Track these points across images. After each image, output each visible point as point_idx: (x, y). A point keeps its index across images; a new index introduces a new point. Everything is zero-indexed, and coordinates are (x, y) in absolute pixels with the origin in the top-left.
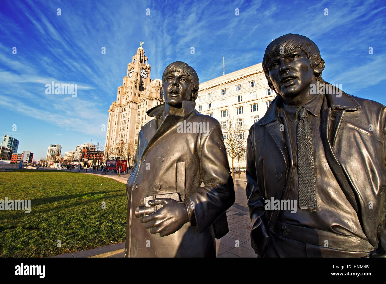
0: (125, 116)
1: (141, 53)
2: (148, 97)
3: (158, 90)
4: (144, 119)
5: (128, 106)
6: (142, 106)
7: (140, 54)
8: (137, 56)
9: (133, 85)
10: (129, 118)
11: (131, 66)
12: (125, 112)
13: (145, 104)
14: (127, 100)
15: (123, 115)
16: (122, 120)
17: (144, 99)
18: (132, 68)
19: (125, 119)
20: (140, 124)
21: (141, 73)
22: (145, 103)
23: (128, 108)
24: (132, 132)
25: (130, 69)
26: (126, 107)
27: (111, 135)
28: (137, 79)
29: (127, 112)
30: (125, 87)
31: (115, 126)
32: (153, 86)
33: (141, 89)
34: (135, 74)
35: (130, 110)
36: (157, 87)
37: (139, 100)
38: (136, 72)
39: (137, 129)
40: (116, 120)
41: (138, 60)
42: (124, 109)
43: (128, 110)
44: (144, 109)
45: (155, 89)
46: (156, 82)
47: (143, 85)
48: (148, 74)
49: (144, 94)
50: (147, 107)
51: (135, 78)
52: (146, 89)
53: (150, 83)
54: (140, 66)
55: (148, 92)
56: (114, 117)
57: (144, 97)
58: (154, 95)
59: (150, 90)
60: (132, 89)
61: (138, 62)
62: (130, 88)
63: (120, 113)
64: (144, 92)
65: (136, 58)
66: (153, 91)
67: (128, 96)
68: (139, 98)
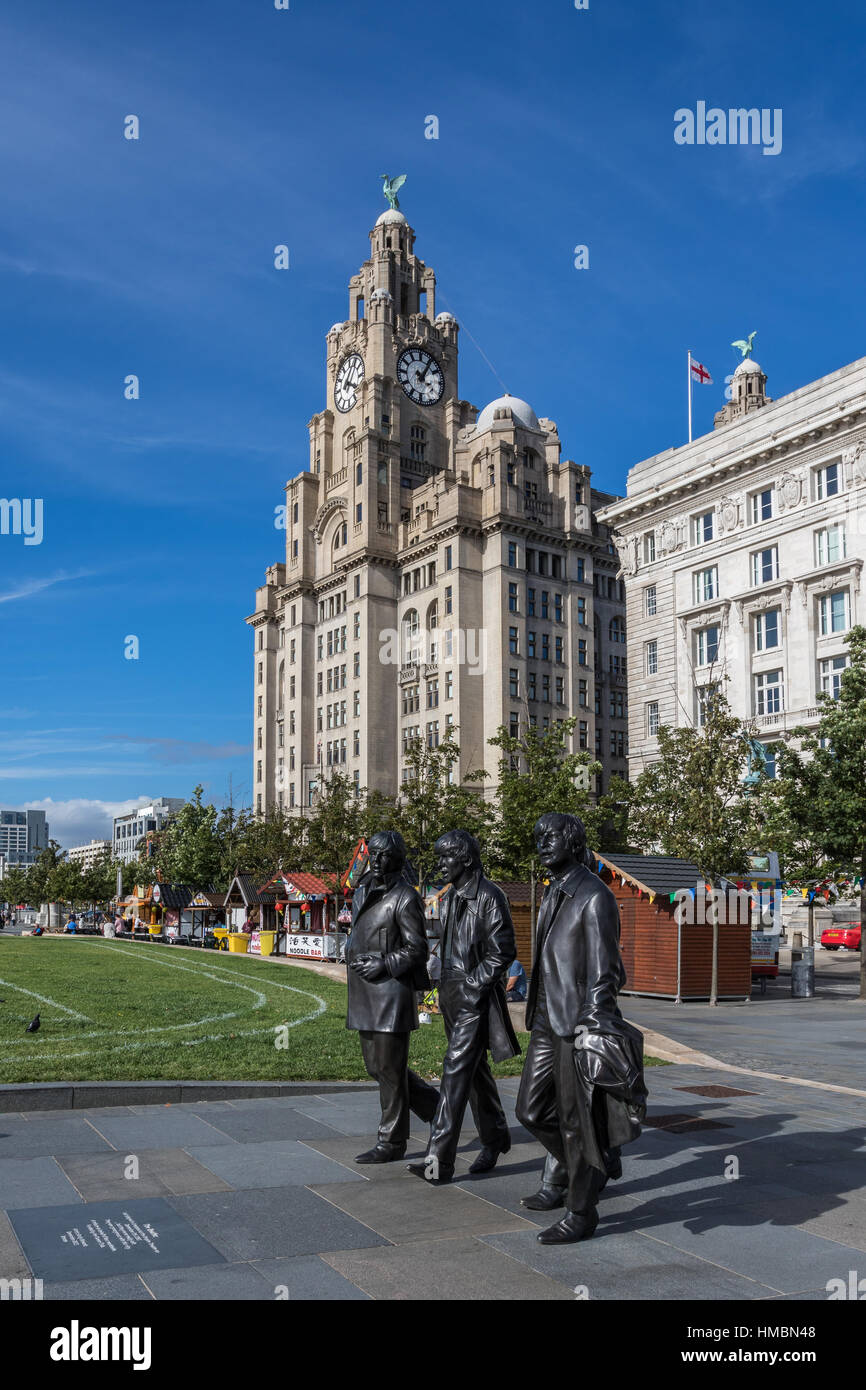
0: (337, 641)
1: (395, 248)
2: (454, 523)
3: (510, 466)
5: (349, 586)
6: (424, 576)
7: (392, 256)
8: (376, 274)
9: (364, 460)
10: (357, 654)
11: (343, 344)
12: (337, 623)
13: (440, 568)
14: (343, 552)
15: (325, 641)
16: (323, 666)
17: (432, 533)
18: (348, 355)
19: (337, 661)
20: (423, 683)
21: (404, 377)
22: (439, 557)
23: (351, 596)
24: (383, 732)
25: (342, 362)
26: (339, 590)
27: (279, 753)
28: (386, 419)
29: (347, 620)
30: (321, 477)
31: (293, 705)
32: (477, 447)
33: (409, 476)
34: (372, 386)
35: (362, 607)
36: (505, 449)
37: (405, 545)
38: (376, 379)
39: (406, 712)
40: (294, 670)
41: (380, 296)
42: (327, 604)
43: (351, 610)
44: (438, 592)
45: (492, 467)
46: (497, 417)
47: (424, 445)
48: (447, 376)
49: (432, 507)
50: (452, 579)
51: (370, 410)
52: (442, 473)
53: (462, 433)
54: (395, 331)
55: (455, 492)
56: (283, 654)
57: (430, 522)
58: (490, 505)
59: (465, 479)
60: (359, 482)
61: (381, 311)
62: (351, 474)
63: (309, 626)
64: (432, 491)
65: (370, 285)
66: (479, 480)
67: (345, 526)
68: (405, 531)
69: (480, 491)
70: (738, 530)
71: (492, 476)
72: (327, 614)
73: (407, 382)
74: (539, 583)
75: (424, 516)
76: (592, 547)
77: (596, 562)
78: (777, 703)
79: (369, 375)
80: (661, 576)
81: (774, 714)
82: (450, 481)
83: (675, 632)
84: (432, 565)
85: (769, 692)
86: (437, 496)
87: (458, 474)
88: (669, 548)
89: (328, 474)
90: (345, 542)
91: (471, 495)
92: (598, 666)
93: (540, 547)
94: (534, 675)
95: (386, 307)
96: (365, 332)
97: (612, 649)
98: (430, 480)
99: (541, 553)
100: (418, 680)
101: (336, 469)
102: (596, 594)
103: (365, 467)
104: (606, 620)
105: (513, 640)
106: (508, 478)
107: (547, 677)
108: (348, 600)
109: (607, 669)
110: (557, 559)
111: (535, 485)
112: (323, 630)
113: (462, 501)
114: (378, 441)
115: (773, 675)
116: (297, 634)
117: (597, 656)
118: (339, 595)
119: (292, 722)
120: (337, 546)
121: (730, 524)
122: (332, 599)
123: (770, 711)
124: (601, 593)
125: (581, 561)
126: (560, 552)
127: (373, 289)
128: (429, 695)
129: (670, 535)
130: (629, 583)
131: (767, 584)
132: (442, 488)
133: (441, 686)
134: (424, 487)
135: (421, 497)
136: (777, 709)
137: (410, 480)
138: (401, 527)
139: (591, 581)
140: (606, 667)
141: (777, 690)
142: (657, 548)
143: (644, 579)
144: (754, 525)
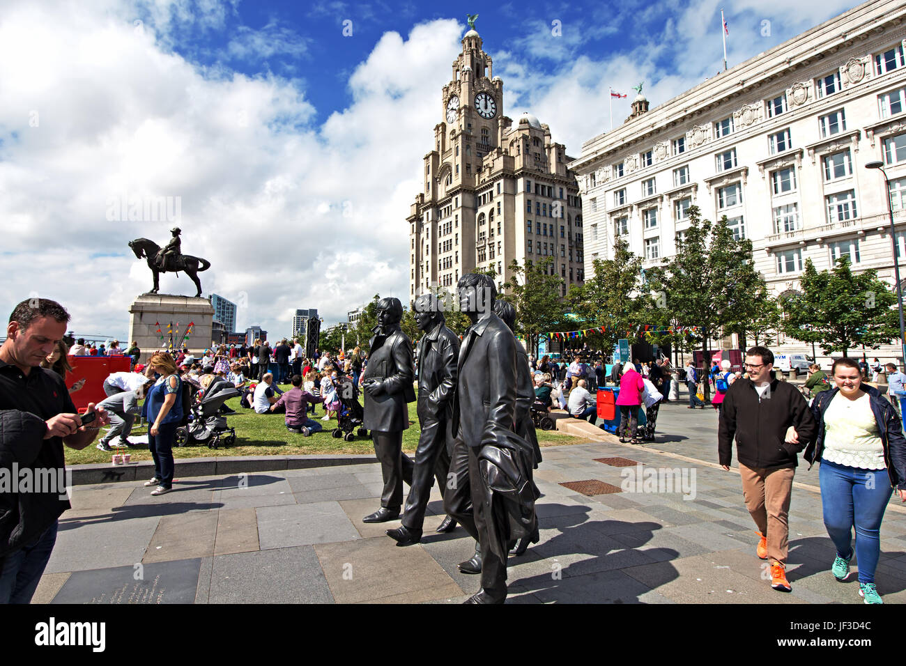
0: (448, 228)
1: (473, 48)
2: (501, 173)
3: (527, 146)
4: (496, 232)
5: (453, 203)
6: (488, 198)
7: (472, 51)
8: (464, 59)
9: (460, 145)
10: (457, 234)
11: (450, 92)
12: (448, 220)
13: (495, 193)
14: (450, 187)
15: (442, 228)
16: (441, 240)
17: (491, 178)
18: (452, 97)
19: (448, 237)
20: (487, 247)
21: (478, 106)
22: (494, 189)
23: (454, 207)
25: (449, 100)
26: (449, 205)
28: (470, 125)
29: (452, 219)
30: (440, 153)
31: (427, 258)
32: (511, 138)
33: (481, 152)
34: (463, 111)
35: (459, 212)
36: (525, 137)
37: (479, 183)
38: (465, 107)
39: (479, 260)
40: (428, 242)
41: (466, 69)
42: (443, 212)
43: (454, 214)
44: (494, 205)
45: (519, 146)
46: (521, 123)
47: (487, 138)
48: (498, 105)
49: (491, 166)
50: (501, 199)
51: (462, 122)
52: (496, 150)
53: (505, 131)
54: (473, 85)
55: (501, 158)
56: (423, 235)
57: (490, 173)
58: (518, 164)
59: (506, 151)
60: (457, 155)
61: (467, 76)
62: (453, 151)
63: (435, 222)
64: (491, 158)
65: (462, 65)
66: (513, 152)
67: (451, 176)
68: (479, 177)
69: (513, 157)
70: (636, 171)
71: (519, 150)
72: (443, 216)
73: (479, 108)
74: (542, 200)
75: (487, 170)
76: (566, 182)
77: (569, 190)
78: (657, 253)
79: (462, 106)
80: (598, 193)
81: (655, 258)
82: (499, 153)
83: (606, 220)
84: (491, 192)
85: (653, 248)
86: (493, 161)
87: (503, 150)
88: (602, 180)
89: (443, 152)
90: (451, 183)
91: (509, 160)
92: (570, 238)
93: (541, 183)
94: (540, 243)
95: (469, 74)
96: (460, 86)
97: (575, 230)
98: (490, 153)
99: (542, 186)
100: (485, 246)
101: (447, 149)
102: (569, 204)
103: (460, 148)
104: (573, 216)
105: (530, 226)
106: (526, 151)
107: (546, 244)
108: (453, 209)
109: (575, 240)
110: (550, 188)
111: (539, 154)
112: (441, 223)
113: (505, 162)
114: (466, 136)
115: (655, 239)
116: (429, 226)
117: (570, 234)
118: (448, 207)
119: (427, 266)
120: (447, 185)
121: (632, 168)
122: (445, 209)
123: (653, 257)
124: (571, 203)
125: (561, 189)
126: (551, 185)
127: (463, 66)
128: (490, 253)
129: (603, 174)
130: (584, 198)
131: (651, 196)
132: (496, 156)
133: (496, 248)
134: (487, 156)
135: (488, 160)
136: (657, 256)
137: (481, 154)
138: (477, 175)
139: (566, 199)
140: (574, 238)
141: (656, 247)
142: (597, 181)
143: (591, 196)
144: (643, 168)
